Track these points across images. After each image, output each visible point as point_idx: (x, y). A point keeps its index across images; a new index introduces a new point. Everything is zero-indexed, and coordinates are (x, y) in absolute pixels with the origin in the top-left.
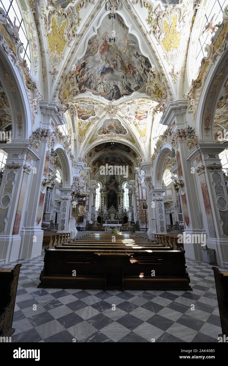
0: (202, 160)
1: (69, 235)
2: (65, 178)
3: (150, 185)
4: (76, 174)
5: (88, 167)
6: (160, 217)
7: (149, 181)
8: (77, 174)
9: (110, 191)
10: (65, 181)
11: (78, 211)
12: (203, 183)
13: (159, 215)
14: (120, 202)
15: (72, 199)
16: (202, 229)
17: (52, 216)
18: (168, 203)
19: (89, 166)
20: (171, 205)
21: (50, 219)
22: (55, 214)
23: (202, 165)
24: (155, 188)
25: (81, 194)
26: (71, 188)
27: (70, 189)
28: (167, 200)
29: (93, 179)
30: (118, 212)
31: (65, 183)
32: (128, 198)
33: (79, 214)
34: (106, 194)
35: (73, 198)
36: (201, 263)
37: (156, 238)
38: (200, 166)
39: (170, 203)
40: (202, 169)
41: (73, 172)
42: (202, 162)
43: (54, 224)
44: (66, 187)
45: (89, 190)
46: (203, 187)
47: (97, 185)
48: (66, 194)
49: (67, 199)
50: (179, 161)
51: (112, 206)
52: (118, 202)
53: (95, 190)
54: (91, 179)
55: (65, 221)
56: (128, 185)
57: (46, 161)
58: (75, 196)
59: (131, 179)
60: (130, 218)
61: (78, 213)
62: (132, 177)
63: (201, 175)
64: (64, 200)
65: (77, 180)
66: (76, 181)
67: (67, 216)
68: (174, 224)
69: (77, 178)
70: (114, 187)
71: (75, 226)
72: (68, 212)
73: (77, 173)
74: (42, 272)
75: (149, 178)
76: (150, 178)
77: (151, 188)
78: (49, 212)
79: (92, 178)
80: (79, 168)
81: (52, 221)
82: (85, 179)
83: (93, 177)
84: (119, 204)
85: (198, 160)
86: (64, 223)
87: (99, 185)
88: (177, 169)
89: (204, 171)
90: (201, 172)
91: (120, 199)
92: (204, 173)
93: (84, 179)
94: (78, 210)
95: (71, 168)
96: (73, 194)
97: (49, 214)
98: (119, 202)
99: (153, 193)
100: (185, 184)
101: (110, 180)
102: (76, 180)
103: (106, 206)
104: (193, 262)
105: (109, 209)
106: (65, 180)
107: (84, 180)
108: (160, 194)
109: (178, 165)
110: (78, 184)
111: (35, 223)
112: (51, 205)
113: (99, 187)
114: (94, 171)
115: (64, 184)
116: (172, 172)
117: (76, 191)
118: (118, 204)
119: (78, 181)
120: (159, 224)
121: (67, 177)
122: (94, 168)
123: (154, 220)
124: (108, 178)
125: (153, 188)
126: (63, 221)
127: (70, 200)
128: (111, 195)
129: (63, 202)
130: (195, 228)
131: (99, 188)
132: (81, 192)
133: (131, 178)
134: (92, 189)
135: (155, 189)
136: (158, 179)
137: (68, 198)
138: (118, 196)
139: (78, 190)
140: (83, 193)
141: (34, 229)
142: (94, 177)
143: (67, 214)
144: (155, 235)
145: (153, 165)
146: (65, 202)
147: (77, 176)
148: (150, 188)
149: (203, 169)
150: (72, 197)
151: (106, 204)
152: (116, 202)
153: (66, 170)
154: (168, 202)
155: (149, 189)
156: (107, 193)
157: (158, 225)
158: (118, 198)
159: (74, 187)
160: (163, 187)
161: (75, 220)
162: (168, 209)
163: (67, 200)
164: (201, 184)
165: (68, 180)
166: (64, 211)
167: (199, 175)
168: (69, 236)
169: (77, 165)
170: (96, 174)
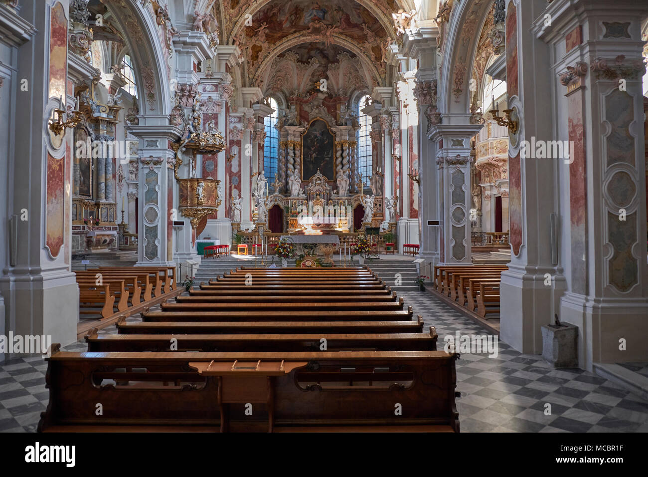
0: (582, 42)
1: (170, 273)
2: (146, 91)
3: (431, 110)
4: (183, 75)
5: (227, 44)
6: (453, 215)
7: (428, 98)
8: (187, 75)
9: (313, 124)
10: (146, 99)
11: (198, 198)
12: (575, 122)
13: (452, 209)
14: (343, 158)
15: (174, 161)
16: (555, 265)
17: (123, 212)
18: (494, 165)
19: (231, 42)
20: (501, 171)
21: (119, 221)
22: (133, 204)
23: (579, 60)
24: (445, 122)
25: (203, 143)
26: (167, 124)
27: (165, 127)
28: (491, 156)
29: (250, 86)
30: (338, 193)
31: (148, 107)
32: (370, 148)
33: (200, 208)
34: (298, 134)
35: (179, 155)
36: (536, 361)
37: (436, 276)
38: (573, 65)
39: (500, 164)
40: (579, 76)
41: (169, 68)
42: (582, 49)
43: (131, 236)
44: (150, 122)
45: (240, 121)
46: (573, 135)
47: (268, 105)
48: (153, 144)
49: (158, 162)
50: (512, 41)
51: (319, 174)
52: (337, 159)
53: (260, 120)
54: (244, 85)
55: (156, 230)
56: (370, 102)
57: (52, 46)
58: (184, 149)
59: (378, 84)
60: (370, 214)
61: (199, 204)
62: (383, 76)
63: (572, 96)
64: (148, 164)
65: (190, 96)
66: (184, 100)
67: (163, 214)
68: (506, 227)
69: (188, 88)
70: (324, 110)
71: (191, 245)
72: (163, 205)
73: (185, 72)
74: (42, 415)
75: (429, 87)
76: (432, 85)
77: (433, 119)
78: (111, 201)
79: (247, 79)
80: (194, 53)
81: (122, 226)
82: (220, 89)
83: (251, 76)
84: (340, 166)
85: (570, 42)
86: (156, 236)
87: (273, 103)
88: (505, 68)
89: (583, 81)
90: (574, 83)
91: (343, 150)
92: (583, 88)
93: (216, 86)
94: (198, 194)
95: (163, 55)
96: (177, 144)
97: (110, 204)
98: (340, 159)
99: (439, 139)
100: (523, 123)
101: (311, 87)
102: (183, 96)
103: (300, 172)
104: (512, 360)
105: (309, 182)
106: (146, 96)
107: (217, 90)
108: (460, 143)
109: (509, 53)
110: (194, 111)
111: (43, 254)
112: (117, 178)
113: (274, 111)
114: (252, 58)
115: (145, 111)
116: (494, 75)
117: (187, 134)
118: (336, 166)
119: (190, 100)
120: (451, 237)
121: (151, 86)
122: (254, 47)
123: (437, 223)
124: (304, 80)
125: (441, 121)
126: (152, 232)
127: (167, 166)
128: (316, 136)
129: (146, 171)
130: (536, 264)
131: (275, 114)
132: (202, 137)
133: (380, 80)
134: (249, 120)
135: (446, 127)
136: (458, 91)
137: (159, 158)
138: (338, 139)
139: (192, 129)
140: (211, 141)
141: (42, 274)
142: (256, 77)
143: (163, 209)
144: (436, 268)
145: (445, 41)
146: (152, 172)
147: (186, 81)
148: (429, 120)
149: (582, 75)
150: (176, 154)
151: (298, 167)
152: (332, 158)
153: (147, 63)
154: (493, 162)
155: (427, 123)
156: (302, 129)
157: (448, 239)
158: (339, 148)
159: (179, 120)
160: (471, 118)
161: (191, 227)
162: (493, 184)
163: (159, 166)
164: (569, 126)
165: (157, 97)
166: (152, 201)
167: (567, 95)
168: (172, 277)
169: (185, 43)
170: (262, 67)
